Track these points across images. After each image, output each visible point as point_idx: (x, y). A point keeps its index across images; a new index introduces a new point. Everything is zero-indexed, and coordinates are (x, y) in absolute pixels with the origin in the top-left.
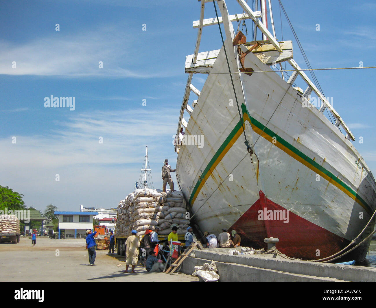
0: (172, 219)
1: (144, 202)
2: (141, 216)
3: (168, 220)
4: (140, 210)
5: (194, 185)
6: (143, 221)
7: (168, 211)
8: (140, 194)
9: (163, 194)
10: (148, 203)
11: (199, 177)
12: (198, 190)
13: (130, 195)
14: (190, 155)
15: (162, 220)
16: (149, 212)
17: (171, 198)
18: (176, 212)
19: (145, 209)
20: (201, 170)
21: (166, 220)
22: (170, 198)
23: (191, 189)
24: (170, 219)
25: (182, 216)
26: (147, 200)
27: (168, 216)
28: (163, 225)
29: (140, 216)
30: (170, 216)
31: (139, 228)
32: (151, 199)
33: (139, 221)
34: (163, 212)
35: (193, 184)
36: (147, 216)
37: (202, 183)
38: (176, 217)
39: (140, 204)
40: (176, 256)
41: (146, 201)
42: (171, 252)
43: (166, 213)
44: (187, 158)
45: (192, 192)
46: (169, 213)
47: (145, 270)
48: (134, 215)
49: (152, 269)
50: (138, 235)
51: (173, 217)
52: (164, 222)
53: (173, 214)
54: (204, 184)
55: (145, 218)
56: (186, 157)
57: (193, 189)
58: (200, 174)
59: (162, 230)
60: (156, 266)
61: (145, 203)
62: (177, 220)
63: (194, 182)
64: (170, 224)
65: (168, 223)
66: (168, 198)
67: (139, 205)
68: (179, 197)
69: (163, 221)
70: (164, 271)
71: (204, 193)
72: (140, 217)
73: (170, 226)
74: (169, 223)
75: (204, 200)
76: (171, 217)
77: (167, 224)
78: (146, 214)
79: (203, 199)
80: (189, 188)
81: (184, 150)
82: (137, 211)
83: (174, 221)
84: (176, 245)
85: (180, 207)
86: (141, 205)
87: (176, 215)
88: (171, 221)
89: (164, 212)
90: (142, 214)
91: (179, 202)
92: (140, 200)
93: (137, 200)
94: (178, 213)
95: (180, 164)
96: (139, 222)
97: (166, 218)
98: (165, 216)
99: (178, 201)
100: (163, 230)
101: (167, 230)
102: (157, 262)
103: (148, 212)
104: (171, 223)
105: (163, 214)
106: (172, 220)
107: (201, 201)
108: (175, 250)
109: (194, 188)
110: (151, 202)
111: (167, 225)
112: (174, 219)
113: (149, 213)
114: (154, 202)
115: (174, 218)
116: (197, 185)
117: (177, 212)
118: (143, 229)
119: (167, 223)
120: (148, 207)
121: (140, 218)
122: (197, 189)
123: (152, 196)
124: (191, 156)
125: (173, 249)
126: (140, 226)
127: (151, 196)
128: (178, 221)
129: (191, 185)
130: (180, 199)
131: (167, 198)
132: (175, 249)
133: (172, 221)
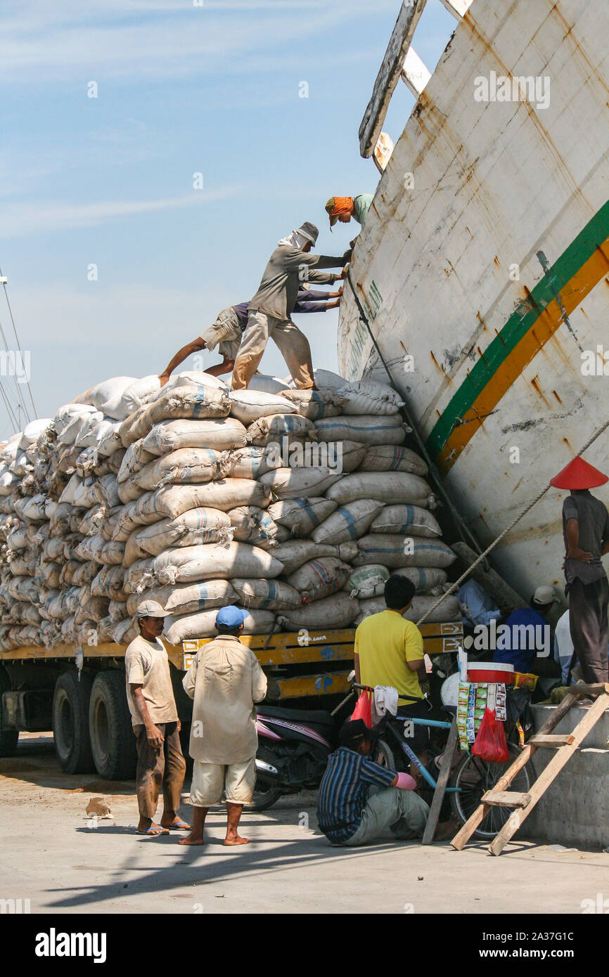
0: (356, 537)
1: (197, 451)
2: (187, 531)
3: (333, 545)
4: (176, 497)
5: (484, 342)
6: (200, 557)
7: (334, 493)
8: (172, 402)
9: (294, 400)
10: (218, 455)
11: (524, 296)
12: (502, 370)
13: (66, 417)
14: (468, 173)
15: (304, 548)
16: (228, 506)
17: (344, 421)
18: (372, 498)
19: (202, 489)
20: (540, 255)
21: (322, 548)
22: (335, 421)
23: (456, 364)
24: (344, 541)
25: (411, 520)
26: (212, 436)
27: (335, 524)
28: (307, 577)
29: (181, 529)
30: (346, 525)
31: (179, 597)
32: (231, 428)
33: (177, 555)
34: (306, 505)
35: (476, 335)
36: (220, 526)
37: (537, 325)
38: (375, 526)
39: (172, 459)
40: (492, 748)
41: (205, 444)
42: (467, 727)
43: (319, 506)
44: (450, 187)
45: (459, 381)
46: (339, 506)
47: (302, 831)
48: (129, 526)
49: (361, 829)
50: (176, 640)
51: (360, 527)
52: (311, 559)
53: (362, 510)
54: (551, 333)
55: (210, 537)
56: (442, 185)
57: (469, 365)
58: (534, 275)
59: (304, 605)
60: (383, 806)
61: (205, 456)
62: (386, 543)
63: (482, 322)
64: (347, 567)
65: (337, 563)
66: (325, 422)
67: (169, 469)
68: (385, 415)
69: (309, 552)
70: (429, 832)
71: (547, 384)
72: (181, 536)
73: (348, 578)
74: (344, 561)
75: (542, 426)
76: (351, 527)
77: (330, 569)
78: (214, 517)
79: (536, 417)
80: (441, 359)
81: (431, 141)
82: (157, 500)
83: (367, 551)
84: (492, 688)
85: (393, 469)
86: (179, 466)
87: (377, 514)
88: (348, 550)
89: (313, 501)
90: (193, 517)
91: (385, 444)
92: (173, 437)
93: (154, 438)
94: (388, 505)
95: (392, 226)
96: (178, 565)
97: (321, 534)
98: (317, 522)
99: (380, 434)
100: (309, 600)
101: (332, 601)
102: (386, 785)
103: (224, 503)
104: (352, 563)
105: (303, 514)
106: (358, 547)
107: (522, 433)
108: (489, 715)
109: (478, 357)
110: (231, 446)
111: (332, 574)
112: (366, 542)
113: (227, 512)
114: (249, 444)
115: (368, 531)
116: (500, 337)
117: (381, 501)
118: (202, 602)
119: (330, 565)
120: (218, 479)
121: (182, 543)
122: (497, 363)
123: (236, 412)
124: (482, 170)
125: (477, 709)
126: (181, 584)
127: (232, 416)
128: (390, 551)
129: (464, 342)
130: (393, 427)
131: (319, 423)
132: (491, 708)
133: (355, 551)
